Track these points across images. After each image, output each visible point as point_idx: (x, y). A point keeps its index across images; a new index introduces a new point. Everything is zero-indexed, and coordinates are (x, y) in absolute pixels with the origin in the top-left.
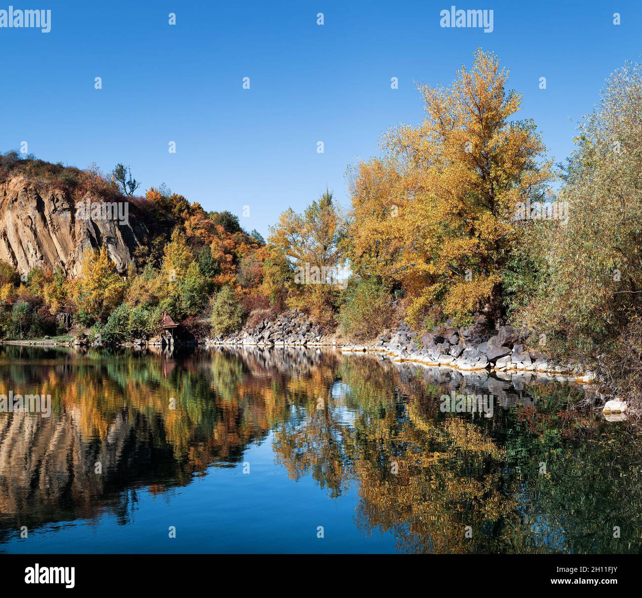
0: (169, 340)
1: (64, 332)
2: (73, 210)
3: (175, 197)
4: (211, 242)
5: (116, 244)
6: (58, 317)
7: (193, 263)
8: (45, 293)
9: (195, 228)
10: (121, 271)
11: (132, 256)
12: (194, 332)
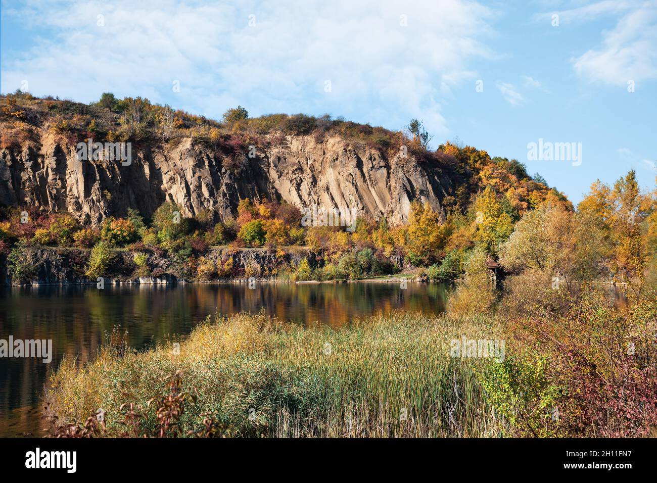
1: (398, 271)
2: (388, 167)
3: (468, 148)
4: (506, 190)
5: (428, 196)
6: (392, 259)
9: (490, 177)
11: (441, 205)
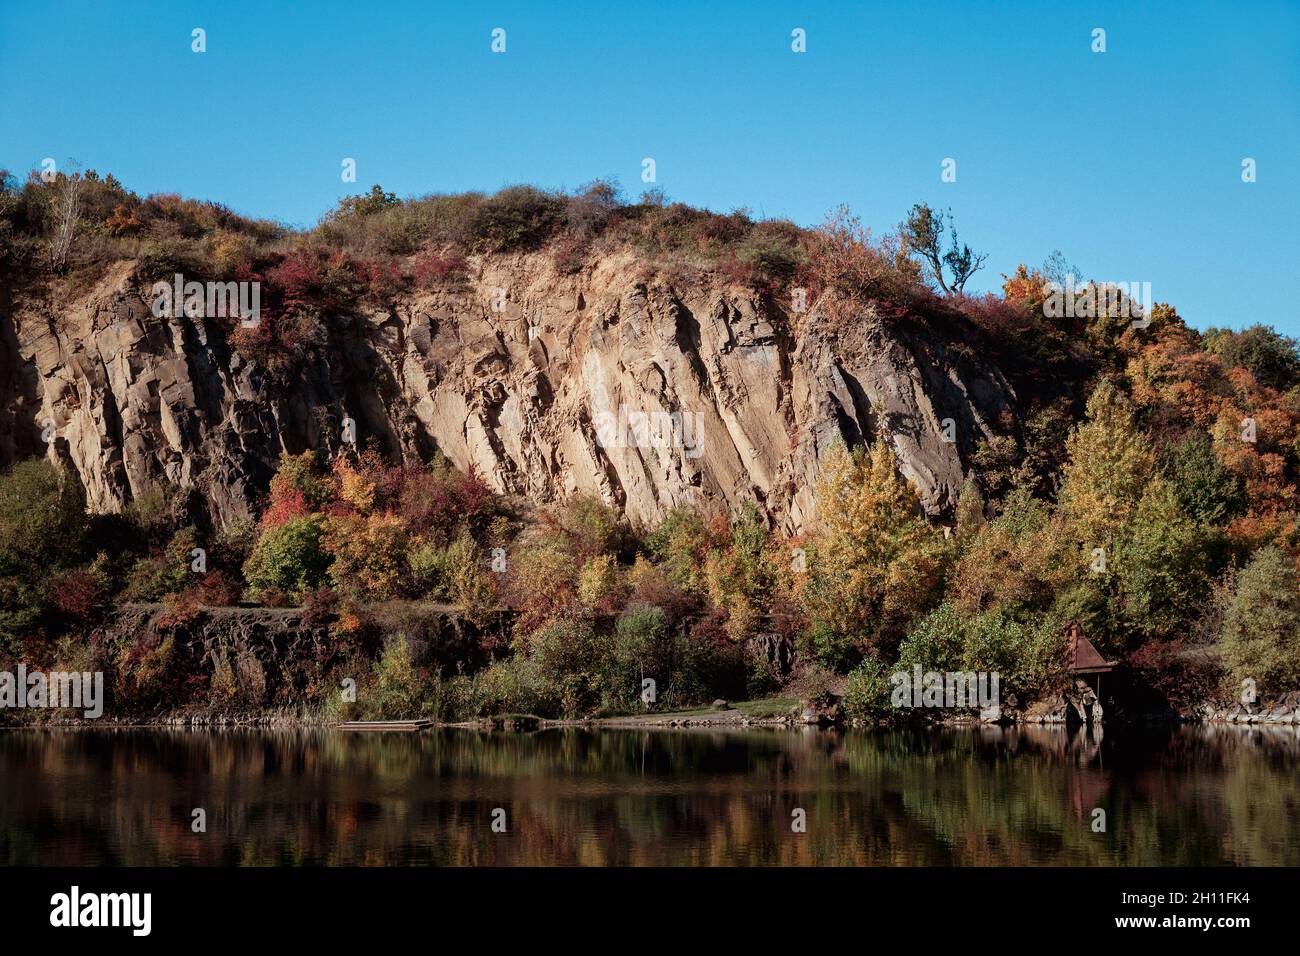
0: (1088, 709)
1: (769, 687)
2: (784, 341)
4: (1213, 420)
5: (918, 434)
6: (751, 644)
7: (1157, 483)
8: (711, 580)
9: (1162, 379)
10: (935, 510)
11: (966, 465)
12: (1169, 686)
